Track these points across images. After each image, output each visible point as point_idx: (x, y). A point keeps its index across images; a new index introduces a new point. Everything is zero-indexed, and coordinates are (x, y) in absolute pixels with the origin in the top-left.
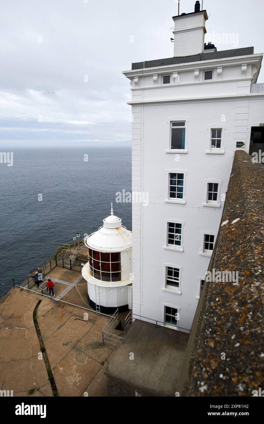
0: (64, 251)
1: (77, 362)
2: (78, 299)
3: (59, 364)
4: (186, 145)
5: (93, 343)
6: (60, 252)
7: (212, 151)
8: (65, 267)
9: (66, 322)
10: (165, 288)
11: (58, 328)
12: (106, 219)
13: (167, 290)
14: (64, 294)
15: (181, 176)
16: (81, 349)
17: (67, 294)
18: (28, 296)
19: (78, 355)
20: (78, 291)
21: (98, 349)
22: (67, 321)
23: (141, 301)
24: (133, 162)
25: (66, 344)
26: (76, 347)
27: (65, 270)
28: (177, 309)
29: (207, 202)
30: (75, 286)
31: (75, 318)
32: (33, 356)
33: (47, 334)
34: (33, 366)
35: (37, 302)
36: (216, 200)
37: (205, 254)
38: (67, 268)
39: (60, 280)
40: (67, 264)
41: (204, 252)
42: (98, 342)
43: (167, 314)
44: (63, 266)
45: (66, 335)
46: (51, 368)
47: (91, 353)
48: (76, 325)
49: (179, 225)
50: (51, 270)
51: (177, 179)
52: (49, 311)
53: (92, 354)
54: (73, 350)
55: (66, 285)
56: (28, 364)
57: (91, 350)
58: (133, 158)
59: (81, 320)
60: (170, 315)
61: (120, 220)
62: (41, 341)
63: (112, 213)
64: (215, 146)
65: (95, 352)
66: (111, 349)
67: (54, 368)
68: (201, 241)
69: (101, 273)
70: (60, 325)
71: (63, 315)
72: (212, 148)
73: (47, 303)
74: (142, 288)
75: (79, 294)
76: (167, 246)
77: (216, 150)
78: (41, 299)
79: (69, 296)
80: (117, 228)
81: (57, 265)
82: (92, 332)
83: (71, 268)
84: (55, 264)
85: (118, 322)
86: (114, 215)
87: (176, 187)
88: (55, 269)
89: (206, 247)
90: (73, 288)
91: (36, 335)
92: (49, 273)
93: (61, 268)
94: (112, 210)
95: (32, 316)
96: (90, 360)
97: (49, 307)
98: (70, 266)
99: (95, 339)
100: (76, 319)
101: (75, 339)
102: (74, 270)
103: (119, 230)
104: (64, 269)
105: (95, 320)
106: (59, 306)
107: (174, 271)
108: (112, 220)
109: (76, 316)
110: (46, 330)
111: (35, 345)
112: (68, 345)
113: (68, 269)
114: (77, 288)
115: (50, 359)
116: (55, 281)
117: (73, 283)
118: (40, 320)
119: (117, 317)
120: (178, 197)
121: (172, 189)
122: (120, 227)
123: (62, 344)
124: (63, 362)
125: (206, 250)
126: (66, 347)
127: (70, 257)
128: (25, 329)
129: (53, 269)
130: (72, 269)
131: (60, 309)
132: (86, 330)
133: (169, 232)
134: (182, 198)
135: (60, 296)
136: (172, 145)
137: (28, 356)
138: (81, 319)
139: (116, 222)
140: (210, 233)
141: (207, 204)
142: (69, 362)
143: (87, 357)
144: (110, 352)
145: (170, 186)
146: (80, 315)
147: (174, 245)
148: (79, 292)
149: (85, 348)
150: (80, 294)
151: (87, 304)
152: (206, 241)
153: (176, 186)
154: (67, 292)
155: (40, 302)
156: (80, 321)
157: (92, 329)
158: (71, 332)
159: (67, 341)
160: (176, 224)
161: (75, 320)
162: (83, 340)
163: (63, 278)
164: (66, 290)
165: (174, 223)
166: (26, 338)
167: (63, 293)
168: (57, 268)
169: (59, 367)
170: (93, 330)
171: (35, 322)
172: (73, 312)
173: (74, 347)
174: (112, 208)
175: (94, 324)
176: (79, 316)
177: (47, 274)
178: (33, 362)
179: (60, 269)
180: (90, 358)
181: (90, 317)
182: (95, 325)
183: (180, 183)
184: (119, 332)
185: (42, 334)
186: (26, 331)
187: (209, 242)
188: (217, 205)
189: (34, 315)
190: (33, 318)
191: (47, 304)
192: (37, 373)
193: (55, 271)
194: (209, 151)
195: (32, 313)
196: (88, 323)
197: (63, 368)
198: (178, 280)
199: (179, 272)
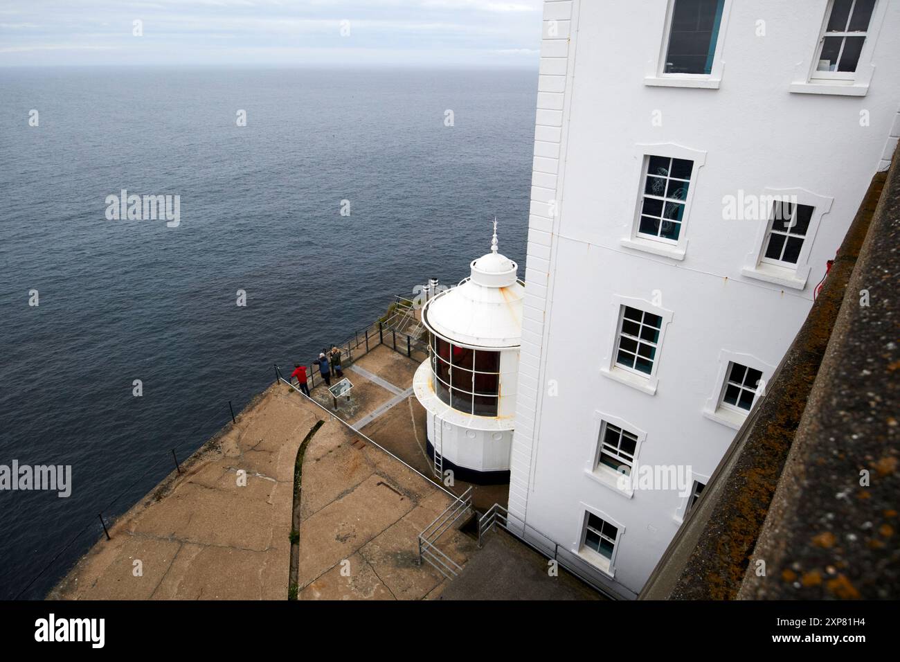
0: (401, 313)
1: (353, 589)
2: (406, 430)
3: (316, 583)
4: (718, 61)
5: (399, 552)
6: (393, 313)
7: (816, 84)
8: (397, 348)
9: (357, 485)
10: (594, 470)
11: (336, 496)
12: (478, 261)
13: (596, 475)
14: (381, 413)
15: (683, 168)
16: (371, 559)
17: (386, 413)
18: (301, 406)
19: (361, 573)
20: (412, 410)
21: (406, 570)
22: (360, 484)
23: (531, 481)
24: (539, 113)
25: (343, 540)
26: (361, 551)
27: (397, 356)
28: (616, 529)
29: (759, 264)
30: (407, 398)
31: (381, 479)
32: (271, 548)
33: (313, 504)
34: (264, 572)
35: (315, 423)
36: (795, 262)
37: (721, 416)
38: (402, 352)
39: (380, 379)
40: (403, 343)
41: (718, 408)
42: (411, 552)
43: (591, 529)
44: (395, 347)
45: (348, 517)
46: (297, 586)
47: (388, 576)
48: (375, 497)
49: (655, 320)
50: (368, 352)
51: (668, 178)
52: (331, 452)
53: (389, 579)
54: (353, 556)
55: (390, 392)
56: (257, 564)
57: (390, 568)
58: (542, 101)
59: (391, 488)
60: (597, 532)
61: (514, 265)
62: (296, 516)
63: (494, 248)
64: (833, 62)
65: (399, 575)
66: (436, 578)
67: (304, 588)
68: (718, 379)
69: (450, 390)
70: (343, 489)
71: (356, 467)
72: (821, 72)
73: (333, 430)
74: (535, 454)
75: (411, 418)
76: (610, 369)
77: (835, 80)
78: (323, 419)
79: (389, 419)
80: (502, 288)
81: (382, 343)
82: (405, 523)
83: (409, 355)
84: (379, 340)
85: (470, 513)
86: (499, 252)
87: (662, 202)
88: (378, 350)
89: (730, 395)
90: (403, 401)
91: (291, 500)
92: (362, 357)
93: (389, 350)
94: (495, 240)
95: (296, 456)
96: (382, 591)
97: (334, 442)
98: (407, 349)
99: (408, 543)
100: (382, 483)
101: (364, 531)
102: (416, 359)
103: (506, 292)
104: (396, 353)
105: (420, 497)
106: (353, 444)
107: (623, 437)
108: (491, 264)
109: (383, 477)
110: (312, 494)
111: (282, 524)
112: (348, 540)
113: (403, 354)
114: (410, 404)
115: (302, 566)
116: (370, 379)
117: (404, 390)
118: (307, 466)
119: (468, 503)
120: (663, 234)
121: (651, 207)
122: (512, 286)
123: (335, 536)
124: (326, 579)
125: (728, 405)
126: (341, 545)
127: (411, 328)
128: (274, 480)
129: (373, 349)
130: (412, 357)
131: (354, 452)
132: (394, 515)
133: (624, 330)
134: (676, 238)
135: (372, 416)
136: (668, 60)
137: (263, 545)
138: (392, 486)
139: (499, 273)
140: (749, 362)
141: (759, 271)
142: (338, 584)
143: (377, 582)
144: (431, 586)
145: (645, 199)
146: (391, 476)
147: (633, 370)
148: (412, 413)
149: (379, 559)
150: (413, 420)
151: (421, 447)
152: (732, 378)
153: (664, 199)
154: (387, 409)
155: (320, 424)
156: (388, 489)
157: (408, 516)
158: (363, 511)
159: (346, 532)
160: (646, 313)
161: (379, 484)
162: (380, 539)
163: (388, 375)
164: (386, 404)
165: (642, 312)
166: (269, 502)
167: (378, 409)
168: (382, 348)
169: (314, 589)
170: (408, 519)
171: (298, 469)
172: (380, 465)
173: (358, 550)
174: (495, 235)
175: (416, 505)
176: (390, 478)
177: (356, 360)
178: (267, 562)
179: (387, 352)
180: (382, 588)
181: (412, 485)
182: (417, 508)
183: (679, 190)
184: (464, 540)
185: (303, 502)
186: (275, 486)
187: (742, 387)
188: (793, 278)
189: (299, 453)
190: (295, 460)
191: (332, 434)
192: (268, 589)
193: (375, 354)
194: (804, 83)
195: (296, 448)
196: (402, 499)
197: (322, 594)
198: (631, 460)
199: (636, 442)
